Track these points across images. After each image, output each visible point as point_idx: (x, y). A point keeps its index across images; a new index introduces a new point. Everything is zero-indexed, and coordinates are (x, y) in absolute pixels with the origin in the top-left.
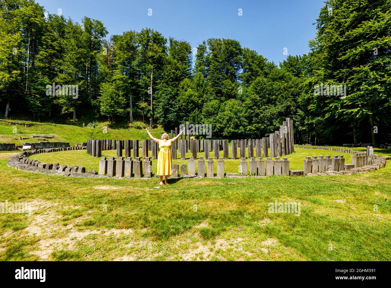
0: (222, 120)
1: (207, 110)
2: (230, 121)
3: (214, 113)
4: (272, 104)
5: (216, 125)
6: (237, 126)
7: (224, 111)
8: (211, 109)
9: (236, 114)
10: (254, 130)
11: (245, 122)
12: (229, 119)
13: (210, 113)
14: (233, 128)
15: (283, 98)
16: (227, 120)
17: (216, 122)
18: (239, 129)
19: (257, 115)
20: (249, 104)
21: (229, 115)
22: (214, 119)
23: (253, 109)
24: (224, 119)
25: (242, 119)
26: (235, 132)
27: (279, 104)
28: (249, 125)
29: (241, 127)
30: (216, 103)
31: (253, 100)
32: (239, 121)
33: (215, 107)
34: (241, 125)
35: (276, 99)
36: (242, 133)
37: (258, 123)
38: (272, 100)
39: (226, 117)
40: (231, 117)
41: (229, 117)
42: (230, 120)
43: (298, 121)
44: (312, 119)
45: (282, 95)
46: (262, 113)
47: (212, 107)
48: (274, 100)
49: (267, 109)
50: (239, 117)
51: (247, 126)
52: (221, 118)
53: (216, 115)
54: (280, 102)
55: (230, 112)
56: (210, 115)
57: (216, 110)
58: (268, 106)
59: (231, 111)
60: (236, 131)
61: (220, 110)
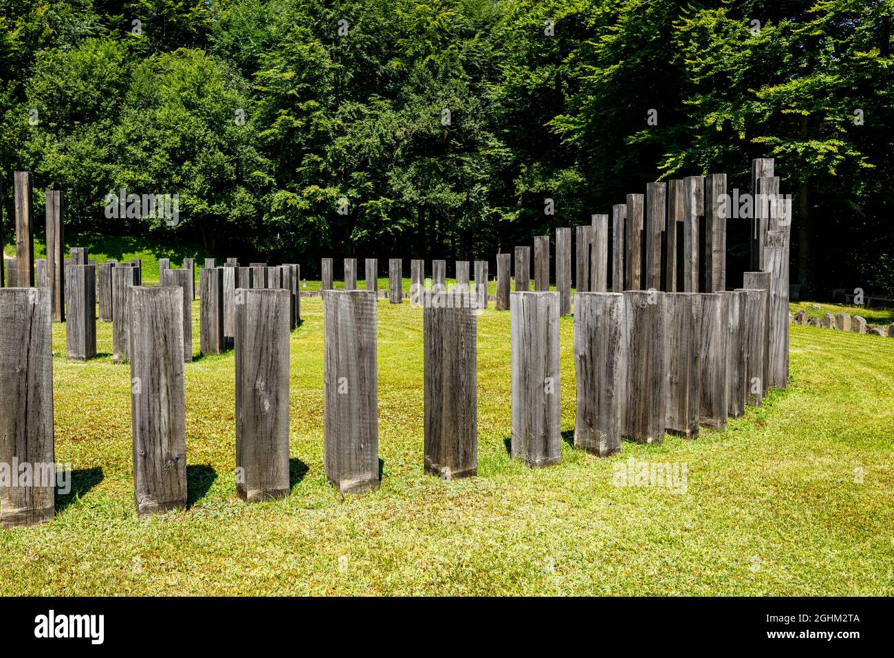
0: (145, 149)
1: (59, 90)
2: (191, 157)
3: (97, 107)
4: (386, 95)
5: (108, 173)
6: (220, 188)
7: (151, 102)
8: (81, 85)
9: (216, 123)
10: (305, 212)
11: (260, 166)
12: (183, 147)
13: (75, 105)
14: (200, 195)
15: (435, 74)
16: (172, 152)
17: (109, 159)
18: (230, 202)
19: (323, 139)
20: (280, 83)
21: (183, 129)
22: (99, 143)
23: (299, 114)
24: (155, 145)
25: (249, 152)
26: (212, 217)
27: (414, 96)
28: (281, 186)
29: (241, 193)
30: (111, 57)
31: (301, 65)
32: (232, 162)
33: (102, 78)
34: (240, 181)
35: (403, 76)
36: (243, 218)
37: (322, 178)
38: (386, 77)
39: (163, 137)
40: (192, 140)
41: (184, 138)
42: (185, 152)
43: (483, 182)
44: (546, 175)
45: (430, 60)
46: (341, 132)
47: (84, 78)
48: (395, 80)
49: (361, 116)
50: (232, 144)
51: (267, 189)
52: (140, 139)
53: (108, 122)
54: (419, 91)
55: (183, 113)
56: (73, 117)
57: (107, 94)
58: (368, 104)
59: (189, 105)
60: (218, 208)
61: (132, 98)
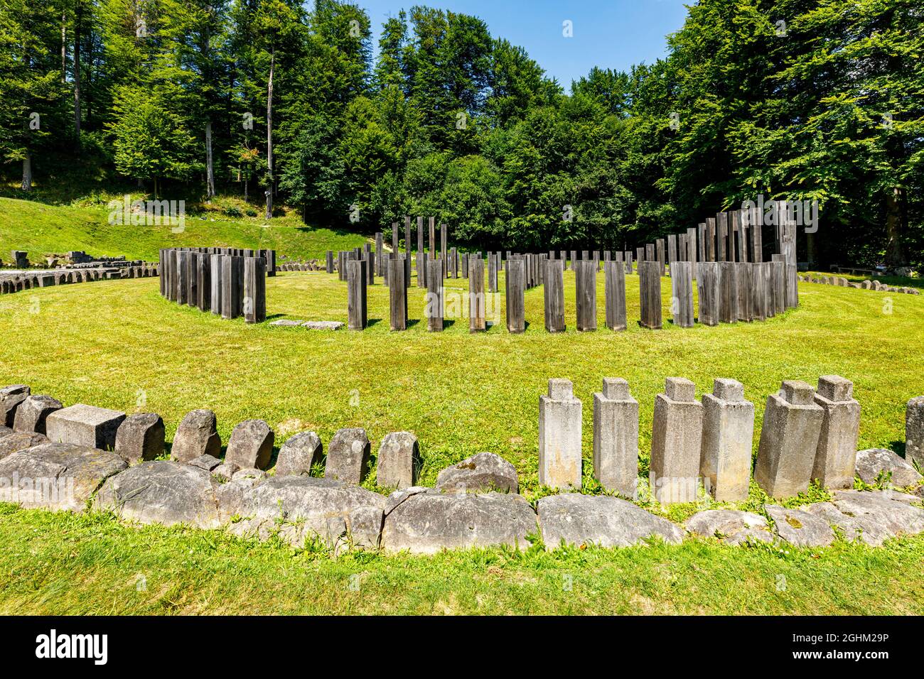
0: (455, 202)
1: (417, 177)
2: (475, 205)
3: (434, 184)
4: (566, 170)
5: (438, 213)
6: (489, 218)
7: (458, 180)
8: (427, 175)
9: (486, 189)
10: (528, 228)
11: (506, 207)
12: (471, 201)
13: (423, 184)
14: (479, 222)
15: (592, 158)
16: (466, 203)
17: (438, 207)
18: (493, 225)
19: (536, 194)
20: (517, 167)
21: (472, 192)
22: (435, 200)
23: (526, 181)
24: (458, 200)
25: (501, 201)
26: (484, 231)
27: (582, 171)
28: (516, 216)
29: (498, 221)
30: (440, 161)
31: (526, 158)
32: (493, 206)
33: (436, 171)
34: (497, 215)
35: (575, 161)
36: (499, 233)
37: (538, 212)
38: (566, 162)
39: (462, 196)
40: (475, 197)
41: (472, 196)
42: (473, 201)
43: (618, 213)
44: (653, 208)
45: (590, 152)
46: (545, 189)
47: (428, 171)
48: (571, 163)
49: (555, 181)
50: (493, 197)
51: (510, 217)
52: (452, 197)
53: (438, 190)
54: (584, 167)
55: (471, 184)
56: (422, 190)
57: (438, 178)
58: (558, 175)
59: (474, 181)
60: (487, 228)
61: (448, 178)
